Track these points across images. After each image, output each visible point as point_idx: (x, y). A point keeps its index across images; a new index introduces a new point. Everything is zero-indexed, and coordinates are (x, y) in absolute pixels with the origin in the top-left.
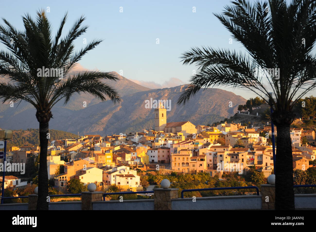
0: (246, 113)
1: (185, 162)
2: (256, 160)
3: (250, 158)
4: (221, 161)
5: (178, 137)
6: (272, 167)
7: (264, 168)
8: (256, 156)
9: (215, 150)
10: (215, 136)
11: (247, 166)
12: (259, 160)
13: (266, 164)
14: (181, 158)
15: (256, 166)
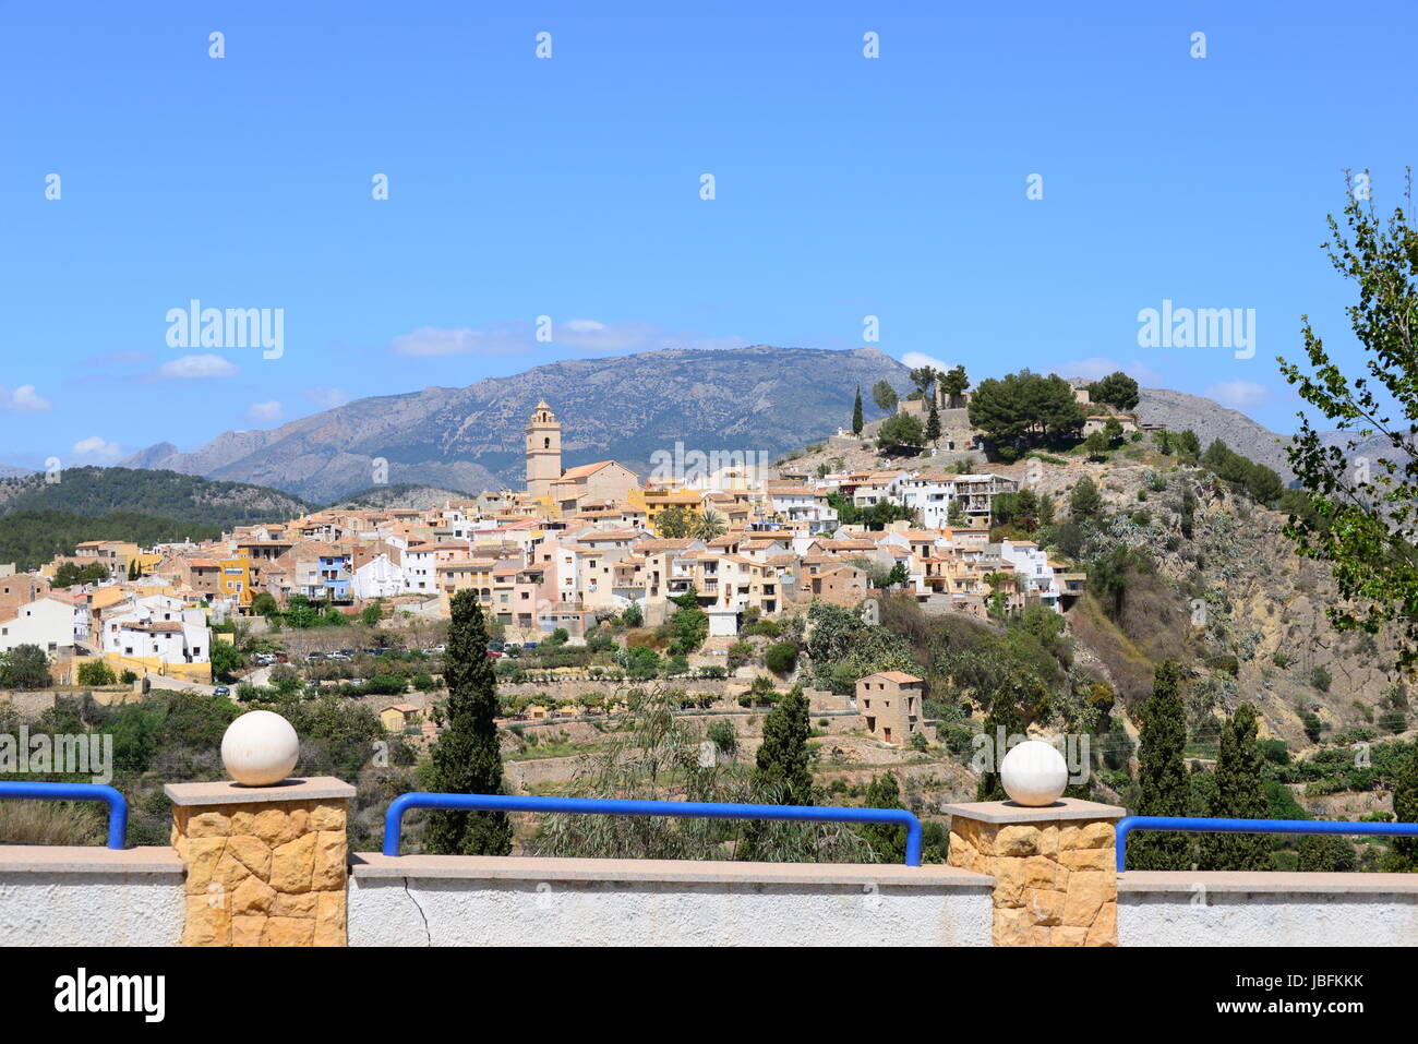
1: (480, 586)
2: (699, 575)
3: (684, 568)
4: (594, 581)
5: (526, 510)
6: (744, 597)
7: (721, 601)
8: (700, 563)
9: (593, 545)
10: (666, 506)
11: (669, 598)
12: (709, 575)
13: (729, 587)
14: (468, 575)
15: (698, 595)
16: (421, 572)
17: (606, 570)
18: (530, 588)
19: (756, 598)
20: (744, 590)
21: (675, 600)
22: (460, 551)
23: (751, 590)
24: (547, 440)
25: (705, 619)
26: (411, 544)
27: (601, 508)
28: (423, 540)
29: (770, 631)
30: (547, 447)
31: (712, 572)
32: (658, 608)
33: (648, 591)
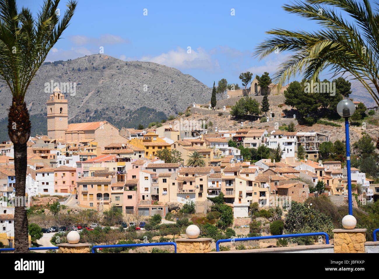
0: (205, 107)
1: (103, 192)
2: (223, 186)
3: (213, 183)
4: (165, 190)
5: (89, 150)
6: (249, 198)
7: (236, 200)
8: (223, 180)
9: (155, 170)
10: (154, 147)
11: (208, 198)
12: (228, 187)
13: (241, 193)
14: (95, 186)
15: (225, 197)
16: (45, 184)
17: (174, 184)
18: (131, 193)
19: (255, 199)
20: (249, 194)
21: (211, 199)
22: (68, 172)
23: (253, 194)
24: (61, 109)
25: (230, 209)
26: (37, 168)
27: (118, 148)
28: (43, 166)
29: (265, 214)
30: (61, 113)
31: (230, 185)
32: (203, 204)
33: (197, 195)
